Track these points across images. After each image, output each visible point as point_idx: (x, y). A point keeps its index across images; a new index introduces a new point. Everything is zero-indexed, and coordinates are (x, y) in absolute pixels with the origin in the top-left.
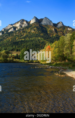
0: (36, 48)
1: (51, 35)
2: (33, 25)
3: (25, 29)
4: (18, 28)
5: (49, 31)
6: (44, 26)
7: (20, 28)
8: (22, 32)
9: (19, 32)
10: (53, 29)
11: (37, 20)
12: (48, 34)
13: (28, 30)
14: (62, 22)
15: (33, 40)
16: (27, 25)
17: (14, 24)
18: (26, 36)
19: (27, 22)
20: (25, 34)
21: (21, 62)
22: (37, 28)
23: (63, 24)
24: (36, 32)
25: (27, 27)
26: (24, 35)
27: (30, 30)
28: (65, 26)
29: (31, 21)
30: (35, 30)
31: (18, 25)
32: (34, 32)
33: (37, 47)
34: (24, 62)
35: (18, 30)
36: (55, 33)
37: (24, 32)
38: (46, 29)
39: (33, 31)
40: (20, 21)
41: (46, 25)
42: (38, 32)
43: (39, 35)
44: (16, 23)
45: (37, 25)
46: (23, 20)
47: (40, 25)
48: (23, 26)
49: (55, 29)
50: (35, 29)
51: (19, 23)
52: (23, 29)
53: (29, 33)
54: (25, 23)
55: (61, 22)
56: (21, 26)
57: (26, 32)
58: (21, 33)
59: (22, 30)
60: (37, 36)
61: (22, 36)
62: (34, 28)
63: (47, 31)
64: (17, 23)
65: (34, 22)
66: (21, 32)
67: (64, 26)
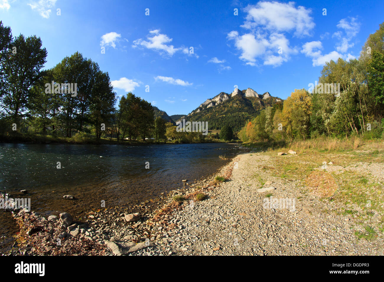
0: (239, 125)
1: (257, 109)
2: (235, 98)
3: (226, 104)
4: (218, 102)
5: (254, 104)
6: (247, 98)
7: (220, 102)
8: (223, 107)
9: (219, 107)
10: (259, 102)
11: (240, 92)
12: (253, 108)
13: (230, 104)
14: (269, 93)
15: (236, 115)
16: (228, 98)
17: (213, 99)
18: (227, 111)
19: (227, 95)
20: (226, 109)
21: (221, 142)
22: (240, 101)
23: (270, 95)
24: (239, 106)
25: (228, 101)
26: (224, 110)
27: (231, 104)
28: (273, 97)
29: (232, 93)
30: (237, 104)
31: (217, 100)
32: (236, 107)
33: (241, 124)
34: (224, 143)
35: (218, 105)
36: (262, 106)
37: (225, 107)
38: (250, 102)
39: (235, 105)
40: (219, 94)
41: (251, 98)
42: (241, 106)
43: (243, 109)
44: (215, 97)
45: (240, 97)
46: (223, 93)
47: (243, 98)
48: (224, 100)
49: (261, 102)
50: (238, 102)
51: (219, 97)
52: (224, 103)
53: (231, 107)
54: (225, 96)
55: (267, 93)
56: (221, 100)
57: (228, 107)
58: (221, 108)
59: (222, 104)
60: (240, 110)
61: (223, 111)
62: (236, 101)
63: (251, 105)
64: (217, 97)
65: (236, 95)
66: (221, 106)
67: (271, 97)
